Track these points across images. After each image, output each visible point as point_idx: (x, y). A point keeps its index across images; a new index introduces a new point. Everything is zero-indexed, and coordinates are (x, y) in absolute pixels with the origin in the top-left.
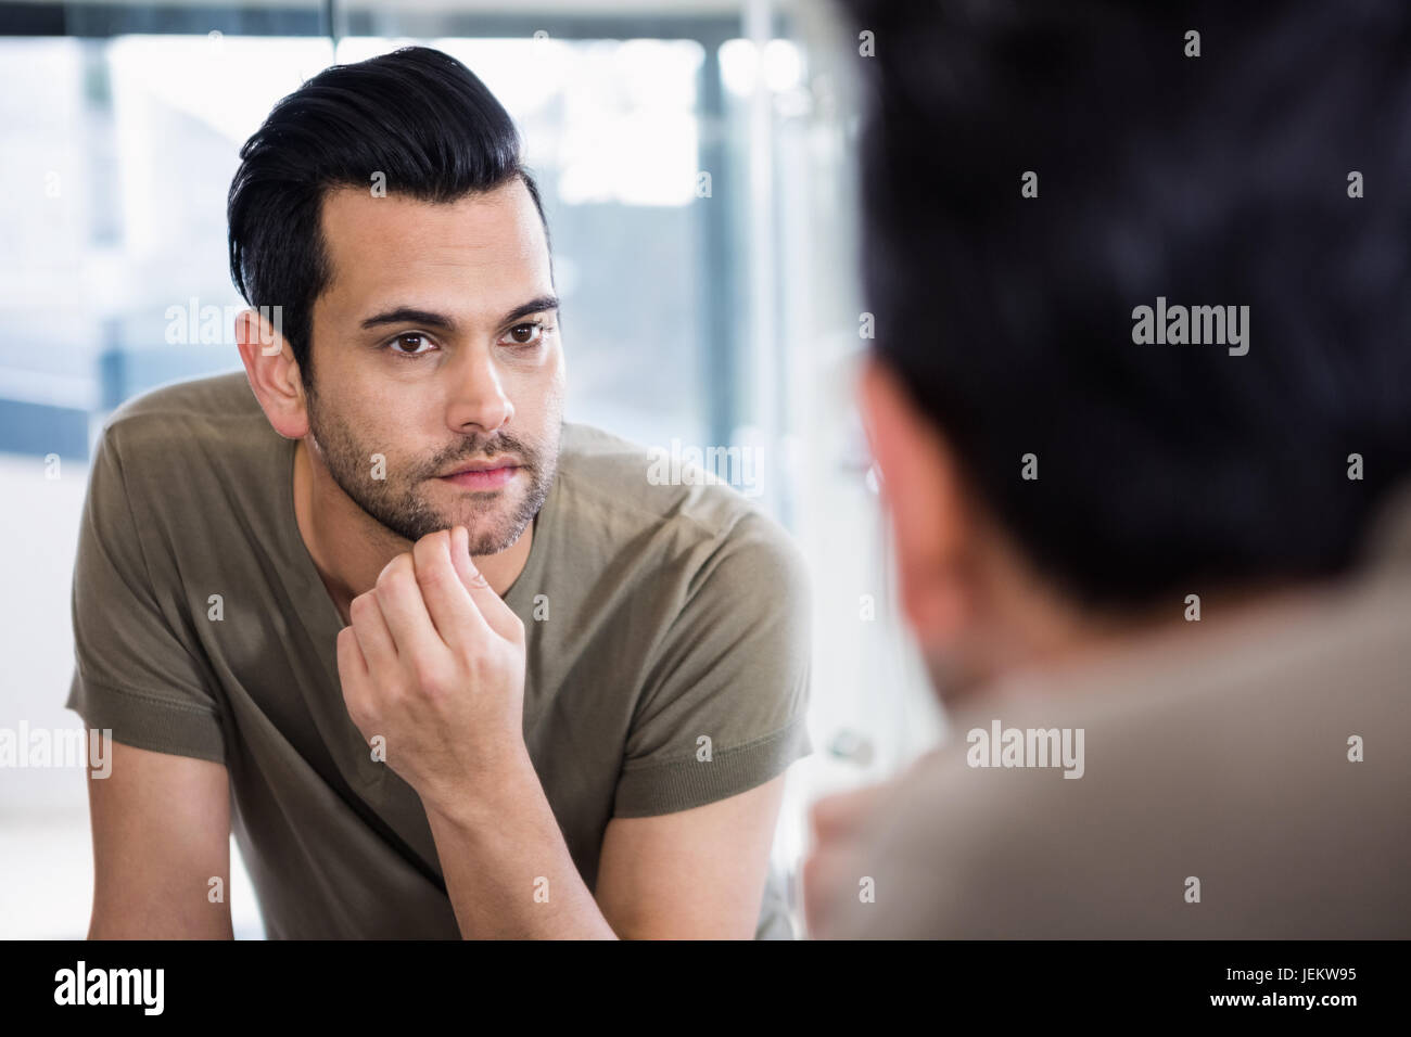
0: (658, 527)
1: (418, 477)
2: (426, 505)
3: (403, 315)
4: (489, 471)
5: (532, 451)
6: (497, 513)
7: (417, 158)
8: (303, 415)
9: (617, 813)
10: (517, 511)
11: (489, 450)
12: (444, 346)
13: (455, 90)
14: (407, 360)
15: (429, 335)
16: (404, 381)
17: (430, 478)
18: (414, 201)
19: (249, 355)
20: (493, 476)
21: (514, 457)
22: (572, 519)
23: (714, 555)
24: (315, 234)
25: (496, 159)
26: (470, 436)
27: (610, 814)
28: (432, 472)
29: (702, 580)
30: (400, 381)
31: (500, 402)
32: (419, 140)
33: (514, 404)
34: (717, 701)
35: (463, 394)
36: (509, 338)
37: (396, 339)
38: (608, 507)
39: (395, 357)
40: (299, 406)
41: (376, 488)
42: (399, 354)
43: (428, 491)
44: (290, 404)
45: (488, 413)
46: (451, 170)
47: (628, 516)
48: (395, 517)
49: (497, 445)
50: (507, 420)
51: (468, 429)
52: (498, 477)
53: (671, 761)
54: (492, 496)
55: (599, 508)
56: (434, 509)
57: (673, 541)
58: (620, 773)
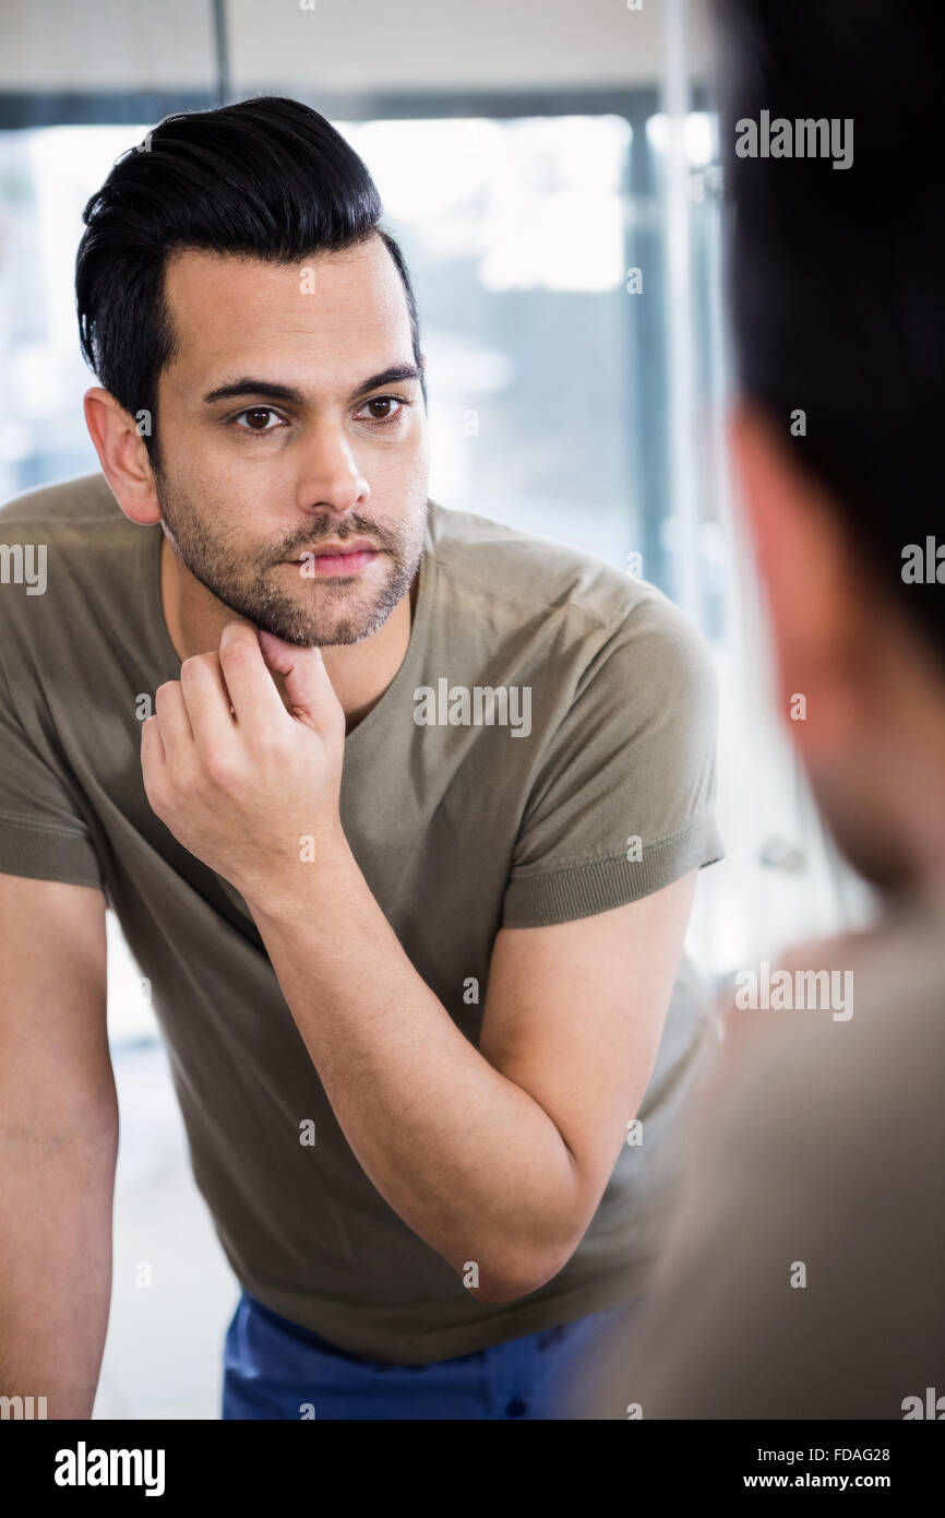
0: (546, 616)
1: (269, 561)
2: (279, 592)
3: (247, 387)
4: (343, 555)
5: (391, 534)
6: (355, 599)
7: (259, 214)
8: (154, 499)
9: (506, 922)
10: (377, 598)
11: (343, 533)
12: (293, 421)
13: (302, 139)
14: (254, 437)
15: (276, 409)
16: (252, 458)
17: (280, 562)
18: (258, 261)
19: (99, 436)
20: (348, 561)
21: (371, 540)
22: (452, 612)
23: (606, 646)
24: (158, 301)
25: (345, 214)
26: (321, 517)
27: (499, 924)
28: (282, 556)
29: (593, 673)
30: (248, 458)
31: (352, 479)
32: (263, 197)
33: (369, 482)
34: (607, 803)
35: (314, 472)
36: (366, 412)
37: (243, 413)
38: (490, 597)
39: (241, 434)
40: (150, 490)
41: (225, 573)
42: (246, 431)
43: (280, 577)
44: (141, 487)
45: (340, 491)
46: (297, 227)
47: (513, 606)
48: (248, 605)
49: (351, 527)
50: (360, 499)
51: (319, 509)
52: (354, 561)
53: (559, 869)
54: (348, 581)
55: (481, 598)
56: (287, 596)
57: (561, 633)
58: (508, 881)
